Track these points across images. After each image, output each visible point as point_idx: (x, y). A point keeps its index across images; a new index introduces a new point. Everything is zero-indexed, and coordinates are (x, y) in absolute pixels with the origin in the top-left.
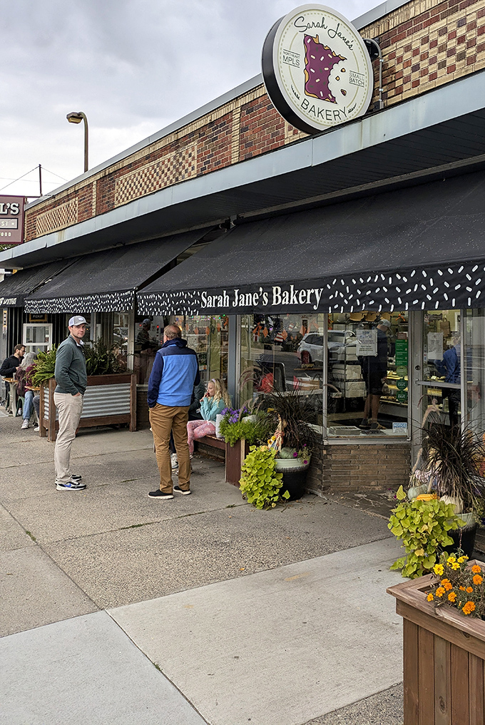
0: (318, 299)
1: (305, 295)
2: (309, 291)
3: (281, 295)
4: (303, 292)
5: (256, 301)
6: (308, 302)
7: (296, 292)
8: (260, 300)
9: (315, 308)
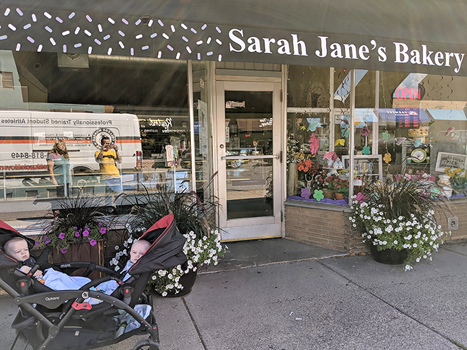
0: (459, 63)
1: (442, 57)
2: (447, 54)
3: (408, 53)
4: (439, 55)
5: (365, 55)
6: (447, 64)
7: (431, 53)
8: (373, 54)
9: (456, 71)
